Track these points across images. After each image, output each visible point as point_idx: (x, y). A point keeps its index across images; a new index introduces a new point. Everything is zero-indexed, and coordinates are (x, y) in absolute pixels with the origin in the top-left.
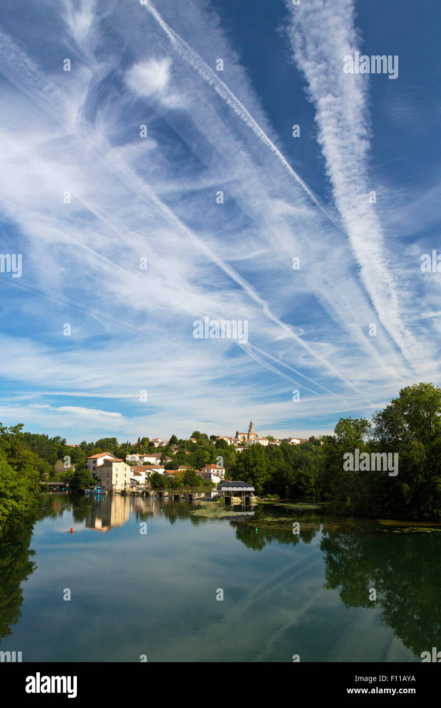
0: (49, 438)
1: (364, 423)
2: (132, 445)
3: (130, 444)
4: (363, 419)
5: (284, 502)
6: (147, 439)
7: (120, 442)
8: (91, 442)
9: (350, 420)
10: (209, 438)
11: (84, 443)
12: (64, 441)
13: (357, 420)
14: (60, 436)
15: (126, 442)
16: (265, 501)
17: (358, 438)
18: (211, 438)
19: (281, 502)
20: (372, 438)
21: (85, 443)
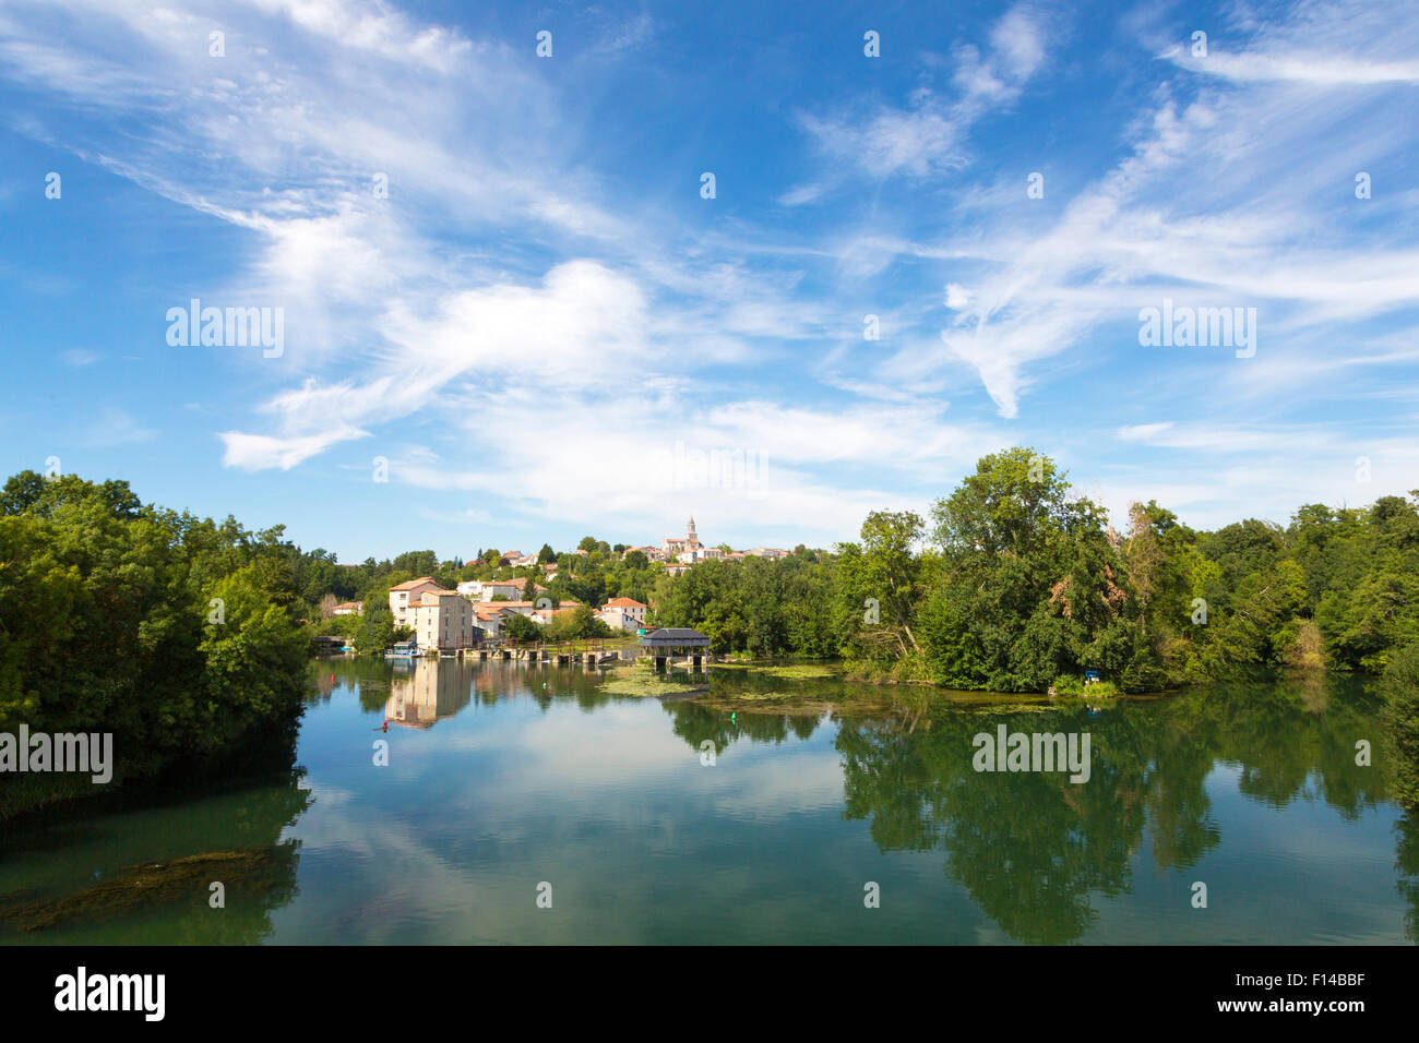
0: (303, 553)
1: (913, 520)
2: (464, 564)
3: (461, 563)
4: (910, 512)
5: (763, 665)
6: (497, 553)
7: (442, 558)
8: (384, 560)
9: (887, 515)
10: (612, 550)
11: (371, 562)
12: (333, 558)
13: (900, 514)
14: (324, 548)
15: (453, 560)
16: (730, 663)
17: (904, 546)
18: (615, 550)
19: (758, 665)
20: (928, 546)
21: (373, 562)
